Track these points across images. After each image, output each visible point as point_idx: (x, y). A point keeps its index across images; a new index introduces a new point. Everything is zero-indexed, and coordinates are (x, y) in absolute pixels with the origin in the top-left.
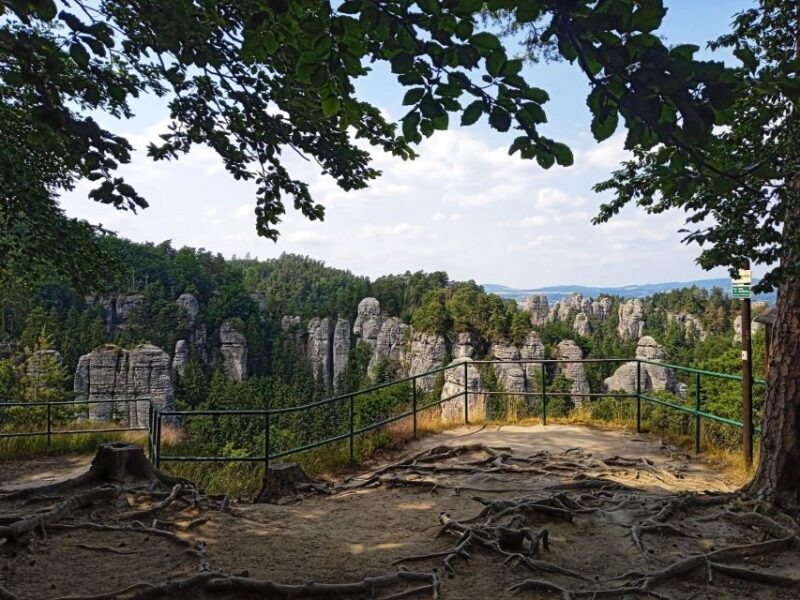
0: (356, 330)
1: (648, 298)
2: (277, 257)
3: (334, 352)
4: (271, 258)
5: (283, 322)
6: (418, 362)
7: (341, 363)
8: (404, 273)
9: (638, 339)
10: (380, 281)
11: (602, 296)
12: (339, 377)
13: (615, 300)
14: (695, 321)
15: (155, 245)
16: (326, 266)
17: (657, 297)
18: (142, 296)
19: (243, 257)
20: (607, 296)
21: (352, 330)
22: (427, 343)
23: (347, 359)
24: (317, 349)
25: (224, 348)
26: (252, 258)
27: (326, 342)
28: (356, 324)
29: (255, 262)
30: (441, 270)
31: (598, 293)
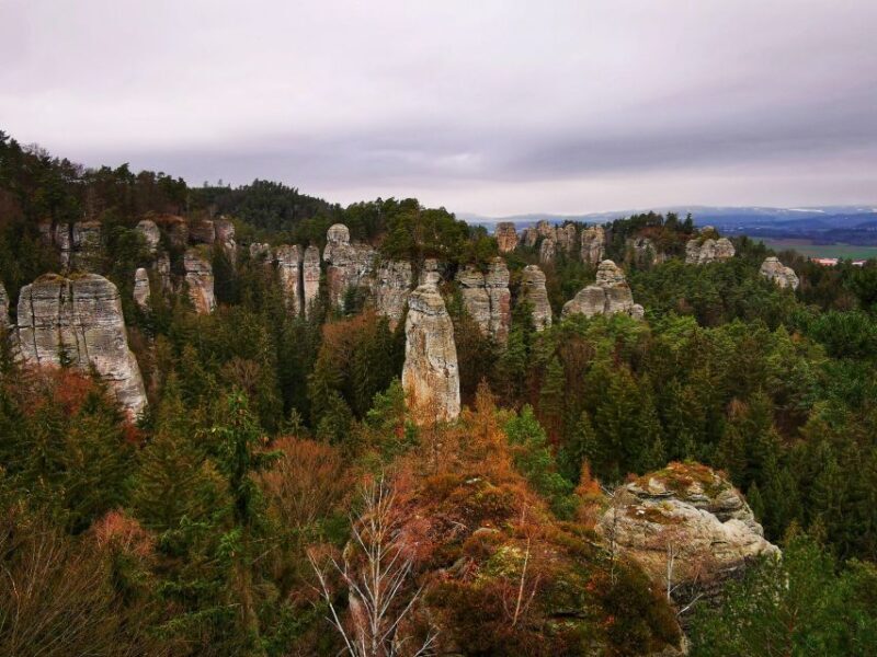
0: (326, 257)
1: (609, 224)
2: (250, 184)
3: (305, 279)
4: (244, 185)
5: (251, 249)
6: (385, 289)
7: (312, 289)
8: (375, 199)
9: (598, 263)
10: (353, 208)
11: (567, 223)
12: (310, 303)
13: (579, 227)
14: (651, 246)
15: (113, 170)
16: (300, 193)
17: (617, 223)
18: (97, 223)
19: (215, 185)
20: (571, 222)
21: (321, 256)
22: (394, 270)
23: (318, 286)
24: (287, 277)
25: (189, 275)
26: (225, 185)
27: (296, 270)
28: (326, 251)
29: (228, 190)
30: (412, 197)
31: (563, 220)
